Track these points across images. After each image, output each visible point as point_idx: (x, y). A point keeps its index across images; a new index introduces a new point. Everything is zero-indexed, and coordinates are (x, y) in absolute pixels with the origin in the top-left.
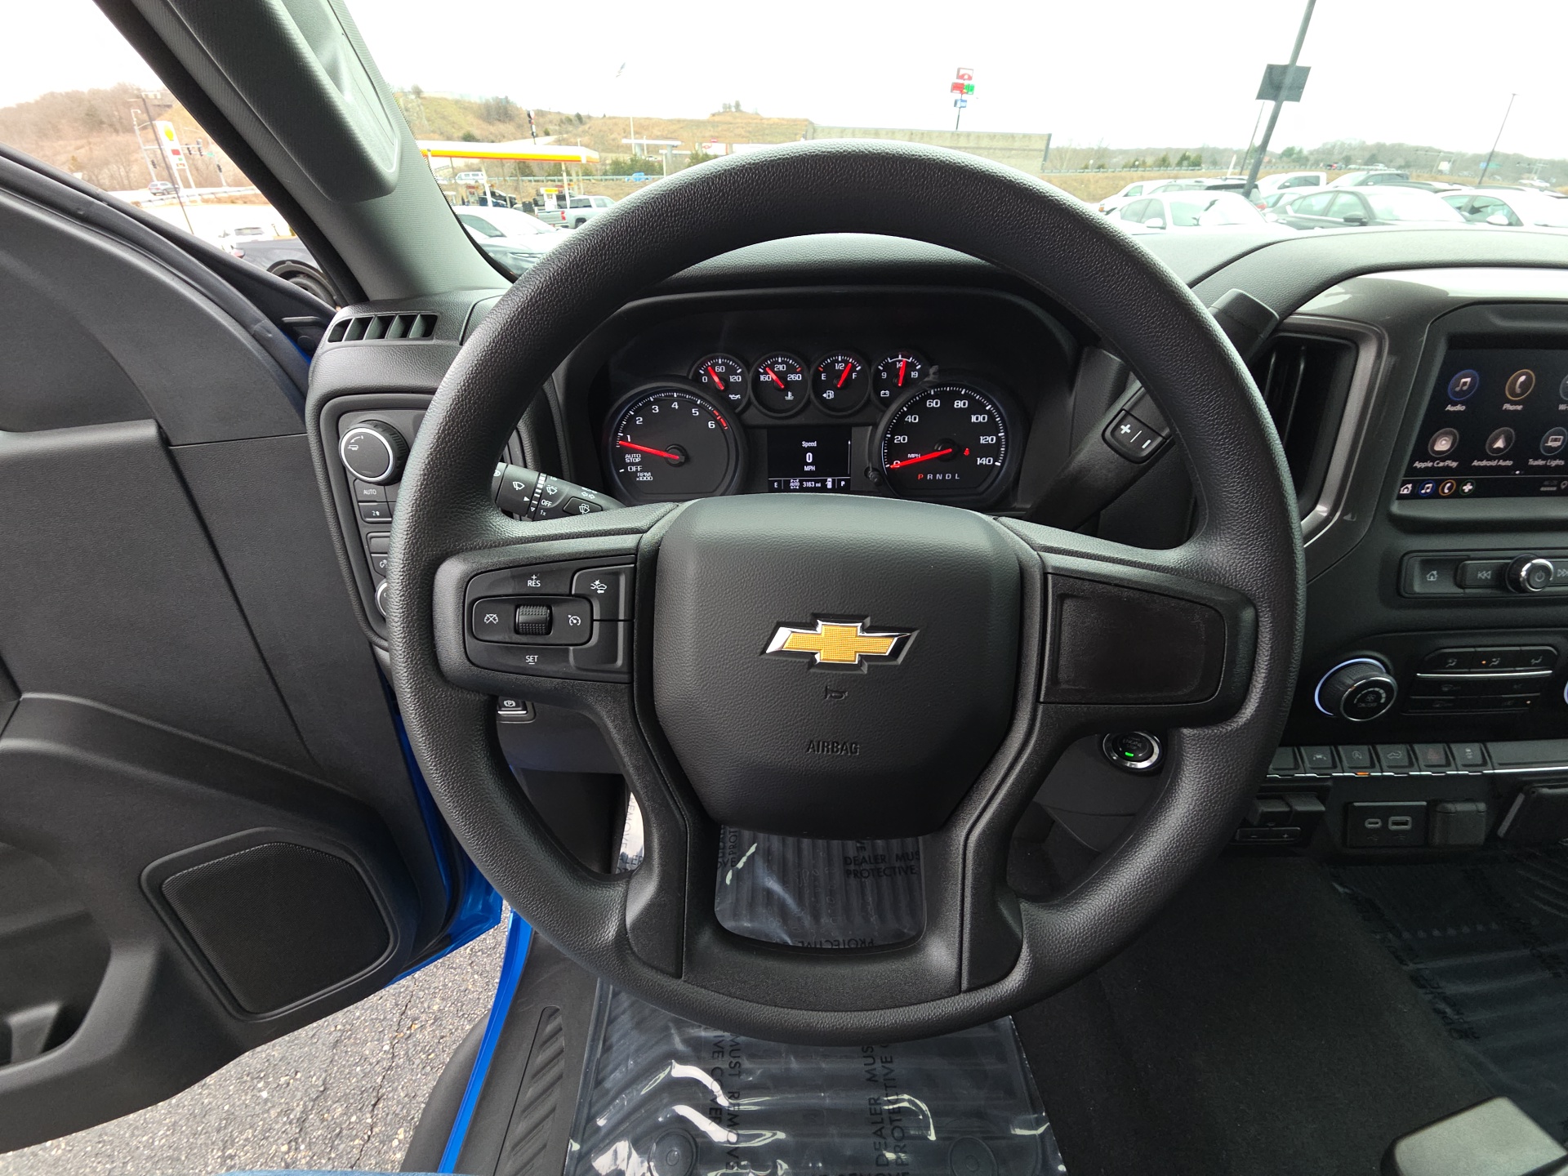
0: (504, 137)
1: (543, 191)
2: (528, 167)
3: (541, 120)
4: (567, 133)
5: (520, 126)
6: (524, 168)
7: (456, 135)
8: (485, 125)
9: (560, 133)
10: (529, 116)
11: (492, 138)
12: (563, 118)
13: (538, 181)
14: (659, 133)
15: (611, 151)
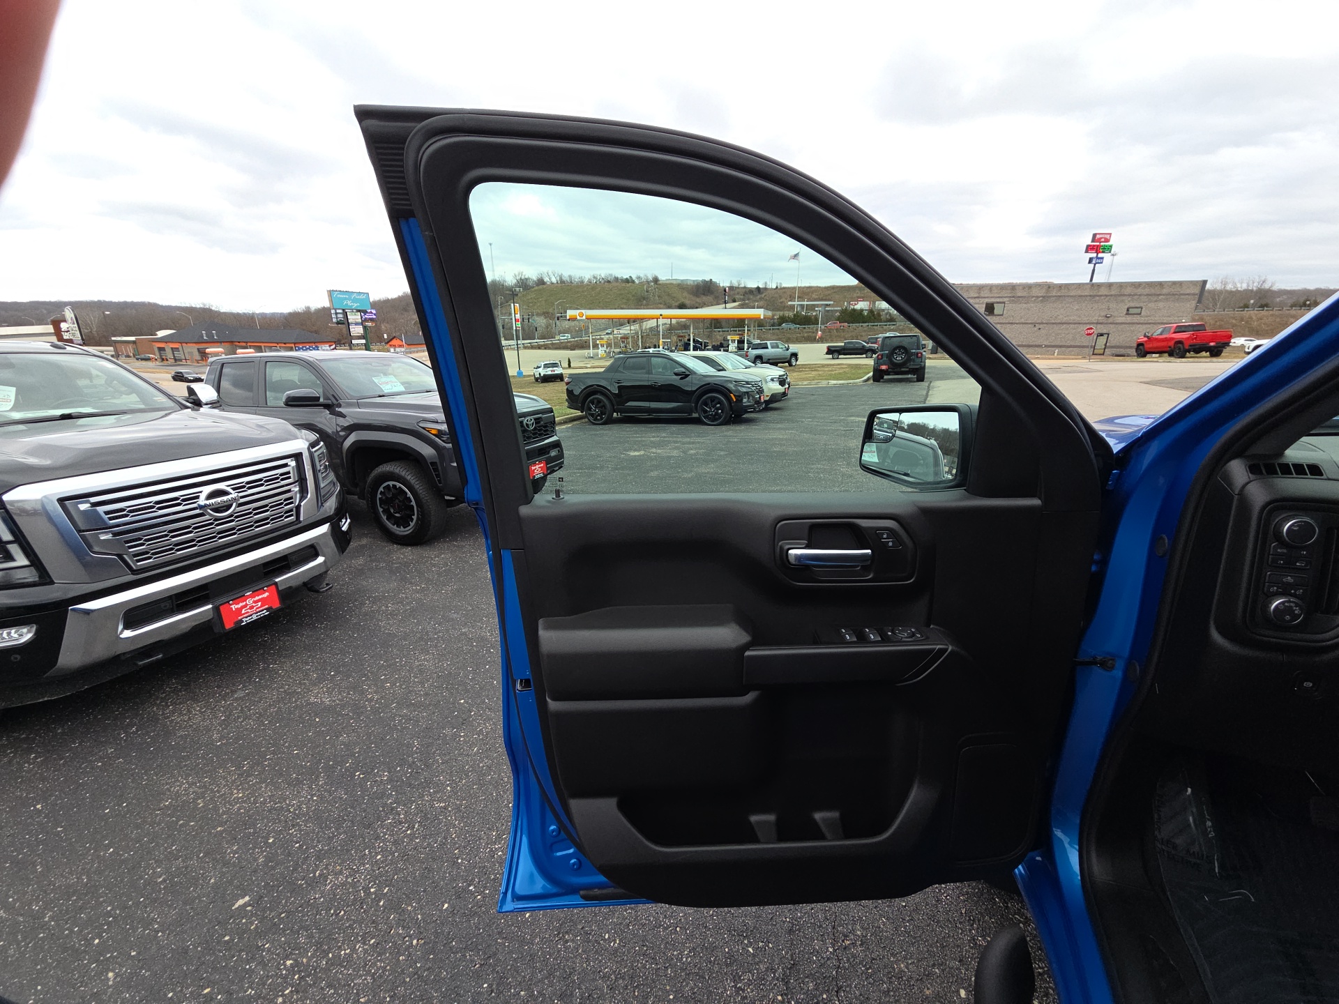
0: (705, 304)
1: (729, 337)
2: (720, 323)
3: (732, 293)
4: (748, 299)
5: (717, 297)
6: (716, 323)
7: (674, 305)
8: (694, 298)
9: (744, 300)
10: (725, 290)
11: (697, 305)
12: (747, 291)
13: (724, 331)
14: (817, 297)
15: (779, 310)
